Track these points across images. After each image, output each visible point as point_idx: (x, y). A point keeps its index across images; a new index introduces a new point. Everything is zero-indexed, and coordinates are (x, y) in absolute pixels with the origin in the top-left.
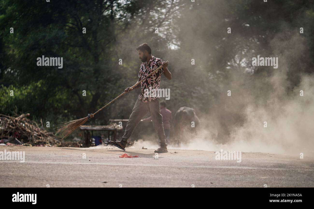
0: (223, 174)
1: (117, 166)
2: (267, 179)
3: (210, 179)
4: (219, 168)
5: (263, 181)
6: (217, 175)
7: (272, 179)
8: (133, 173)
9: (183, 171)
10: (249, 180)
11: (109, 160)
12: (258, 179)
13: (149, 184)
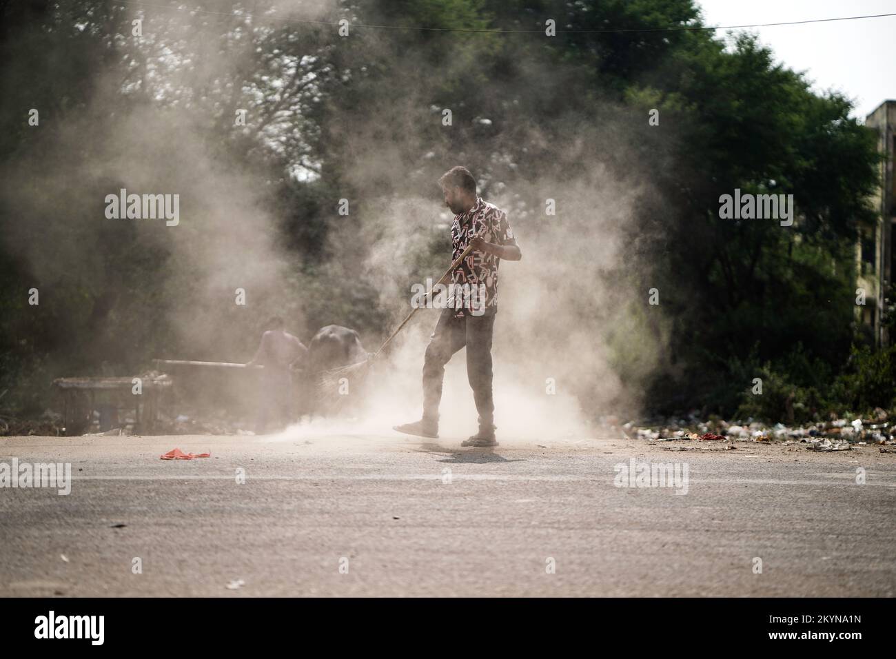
0: (426, 495)
1: (153, 481)
2: (532, 504)
3: (391, 507)
4: (416, 480)
5: (523, 508)
6: (408, 497)
7: (544, 503)
8: (195, 498)
9: (325, 491)
10: (487, 507)
11: (131, 466)
12: (510, 506)
13: (236, 525)
